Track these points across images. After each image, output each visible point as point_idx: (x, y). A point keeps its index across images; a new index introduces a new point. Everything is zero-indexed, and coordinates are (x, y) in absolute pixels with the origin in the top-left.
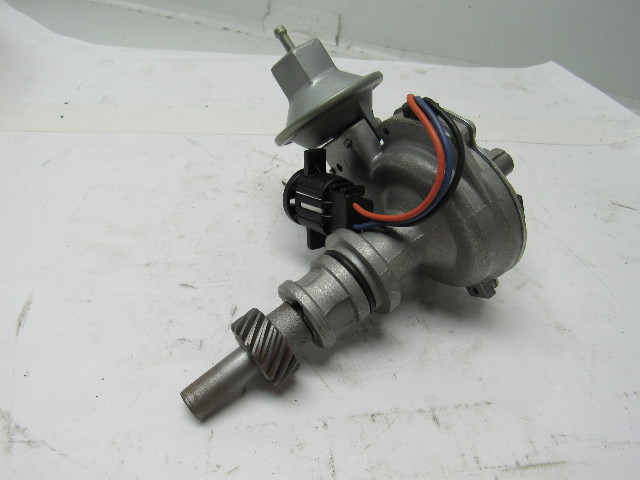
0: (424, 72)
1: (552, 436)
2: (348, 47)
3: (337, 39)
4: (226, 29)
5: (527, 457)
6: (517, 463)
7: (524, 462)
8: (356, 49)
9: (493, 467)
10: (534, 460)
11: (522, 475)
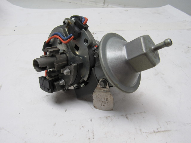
0: (127, 11)
1: (166, 122)
2: (108, 6)
3: (104, 3)
4: (70, 2)
5: (157, 129)
6: (154, 131)
7: (156, 130)
8: (110, 6)
9: (146, 132)
10: (160, 130)
11: (156, 135)
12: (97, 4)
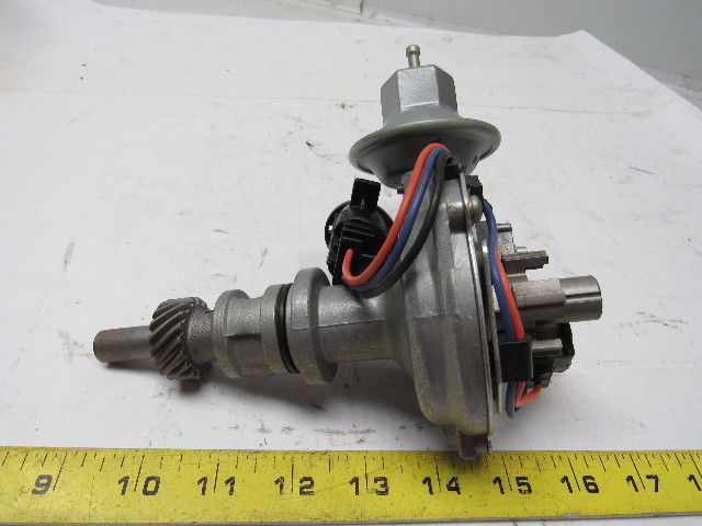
0: (450, 40)
2: (373, 16)
3: (361, 6)
8: (381, 17)
12: (338, 7)
